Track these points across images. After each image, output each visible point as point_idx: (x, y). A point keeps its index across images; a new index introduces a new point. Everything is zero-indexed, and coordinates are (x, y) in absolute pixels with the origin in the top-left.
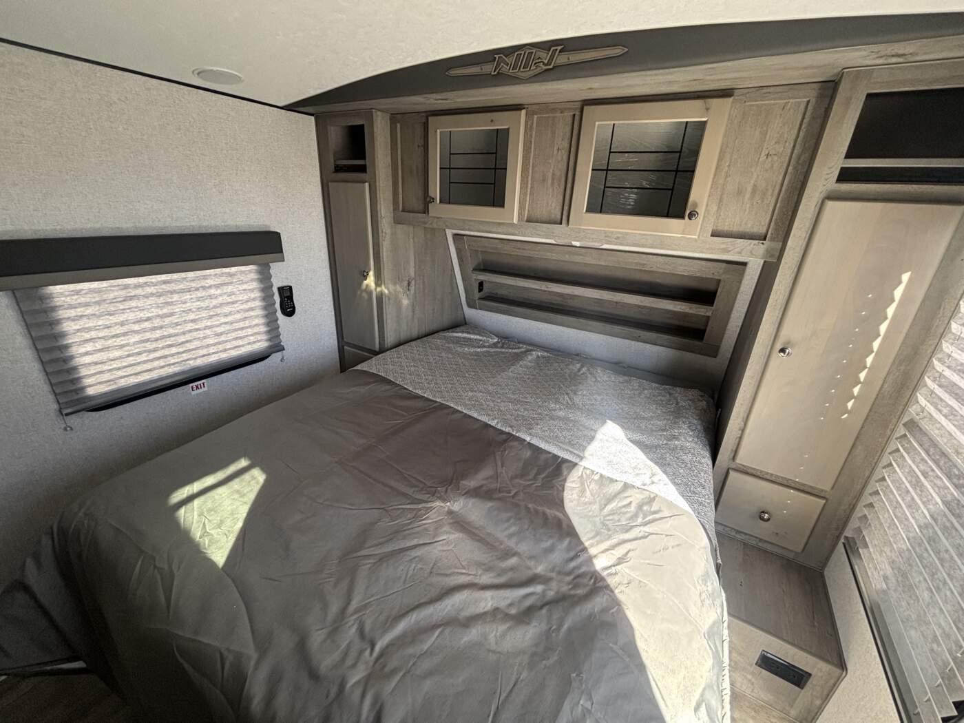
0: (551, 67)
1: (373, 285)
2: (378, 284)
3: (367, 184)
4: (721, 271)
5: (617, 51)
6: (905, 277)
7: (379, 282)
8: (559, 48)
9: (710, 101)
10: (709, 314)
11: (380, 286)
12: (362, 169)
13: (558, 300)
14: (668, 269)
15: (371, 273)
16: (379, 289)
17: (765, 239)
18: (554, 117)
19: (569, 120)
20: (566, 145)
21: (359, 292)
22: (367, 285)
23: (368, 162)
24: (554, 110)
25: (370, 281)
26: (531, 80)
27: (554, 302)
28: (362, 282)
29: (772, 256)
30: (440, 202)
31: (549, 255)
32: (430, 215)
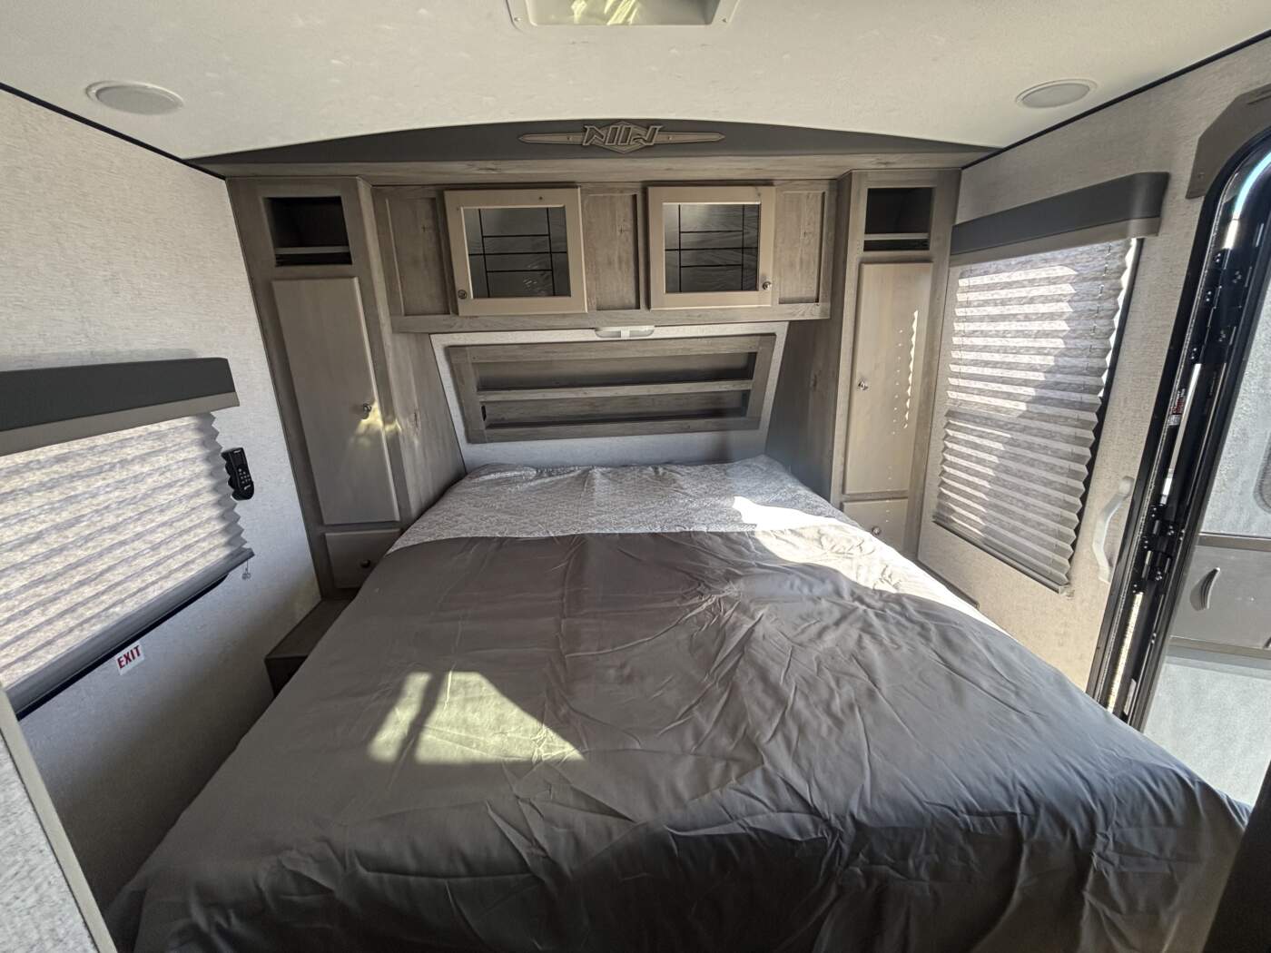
0: (651, 144)
1: (380, 422)
2: (386, 422)
3: (356, 280)
4: (757, 344)
5: (715, 137)
6: (916, 314)
7: (390, 417)
8: (659, 127)
9: (760, 188)
10: (749, 387)
11: (391, 422)
12: (346, 259)
13: (587, 410)
14: (711, 350)
15: (376, 406)
16: (388, 428)
17: (817, 301)
18: (612, 197)
19: (629, 201)
20: (629, 225)
21: (352, 440)
22: (369, 426)
23: (353, 248)
24: (611, 190)
25: (375, 418)
26: (631, 155)
27: (582, 414)
28: (359, 421)
29: (826, 314)
30: (474, 297)
31: (587, 355)
32: (460, 314)
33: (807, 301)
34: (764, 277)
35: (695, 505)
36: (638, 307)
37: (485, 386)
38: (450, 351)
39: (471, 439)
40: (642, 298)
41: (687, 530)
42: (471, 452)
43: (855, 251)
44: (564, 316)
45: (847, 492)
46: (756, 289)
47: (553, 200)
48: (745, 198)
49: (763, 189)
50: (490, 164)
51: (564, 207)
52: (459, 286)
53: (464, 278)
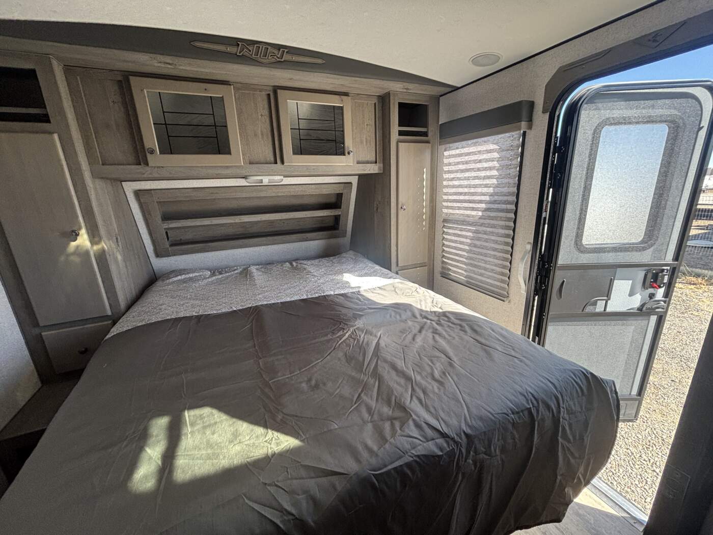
0: (283, 60)
1: (88, 244)
2: (93, 243)
3: (56, 136)
4: (342, 188)
5: (320, 61)
6: (425, 170)
7: (96, 239)
8: (286, 50)
9: (343, 97)
10: (340, 213)
11: (97, 243)
12: (45, 119)
13: (240, 231)
14: (317, 192)
15: (83, 232)
16: (96, 248)
17: (376, 163)
18: (254, 94)
19: (265, 98)
20: (266, 112)
21: (62, 258)
22: (78, 247)
23: (50, 110)
24: (255, 90)
25: (83, 240)
26: (267, 65)
27: (238, 233)
28: (68, 244)
29: (381, 170)
30: (160, 153)
31: (239, 195)
32: (150, 165)
33: (371, 163)
34: (348, 148)
35: (321, 281)
36: (276, 163)
37: (166, 217)
38: (138, 194)
39: (158, 255)
40: (278, 157)
41: (323, 295)
42: (160, 264)
43: (394, 136)
44: (227, 167)
45: (400, 265)
46: (344, 155)
47: (215, 92)
48: (334, 102)
49: (344, 98)
50: (168, 59)
51: (223, 97)
52: (147, 145)
53: (151, 139)
